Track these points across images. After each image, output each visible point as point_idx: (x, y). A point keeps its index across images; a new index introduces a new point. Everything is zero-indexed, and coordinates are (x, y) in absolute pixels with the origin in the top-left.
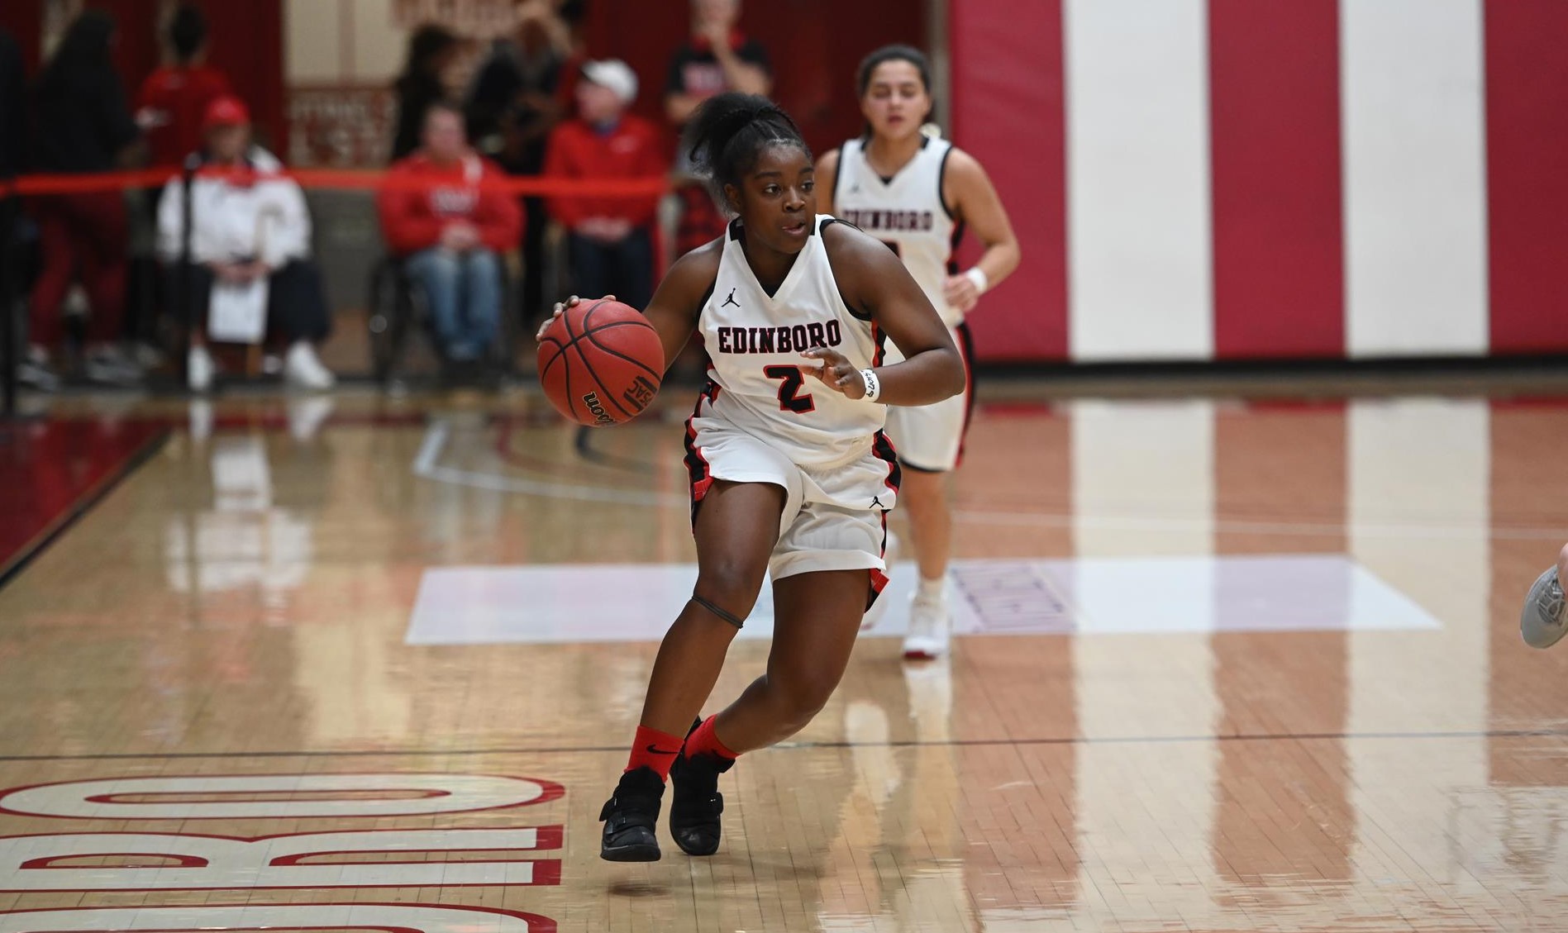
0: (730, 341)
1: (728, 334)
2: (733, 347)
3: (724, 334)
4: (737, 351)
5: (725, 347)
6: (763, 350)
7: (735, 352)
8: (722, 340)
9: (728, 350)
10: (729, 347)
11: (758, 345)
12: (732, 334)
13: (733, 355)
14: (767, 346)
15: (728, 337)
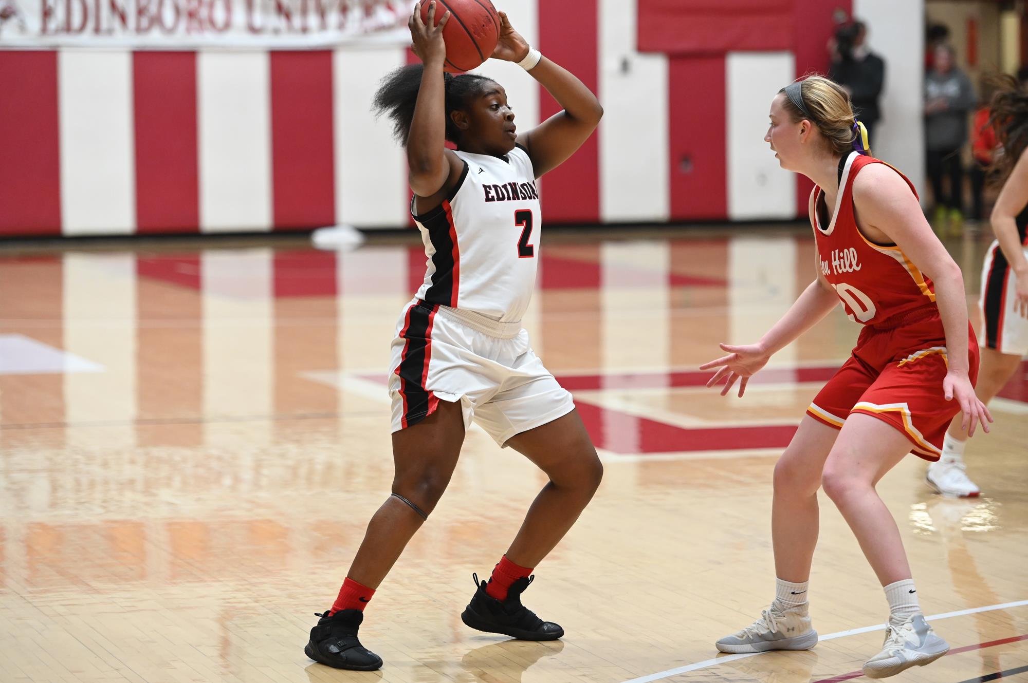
0: (493, 193)
1: (490, 189)
2: (496, 197)
3: (488, 189)
4: (499, 199)
5: (490, 197)
6: (514, 199)
7: (498, 200)
8: (487, 193)
9: (493, 199)
10: (493, 197)
11: (511, 195)
12: (493, 189)
13: (496, 203)
14: (517, 196)
15: (490, 191)
